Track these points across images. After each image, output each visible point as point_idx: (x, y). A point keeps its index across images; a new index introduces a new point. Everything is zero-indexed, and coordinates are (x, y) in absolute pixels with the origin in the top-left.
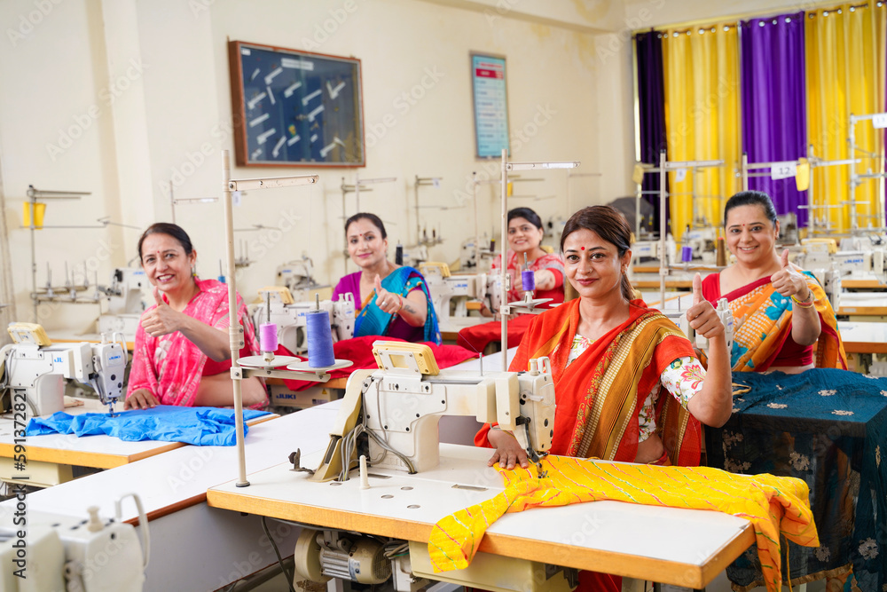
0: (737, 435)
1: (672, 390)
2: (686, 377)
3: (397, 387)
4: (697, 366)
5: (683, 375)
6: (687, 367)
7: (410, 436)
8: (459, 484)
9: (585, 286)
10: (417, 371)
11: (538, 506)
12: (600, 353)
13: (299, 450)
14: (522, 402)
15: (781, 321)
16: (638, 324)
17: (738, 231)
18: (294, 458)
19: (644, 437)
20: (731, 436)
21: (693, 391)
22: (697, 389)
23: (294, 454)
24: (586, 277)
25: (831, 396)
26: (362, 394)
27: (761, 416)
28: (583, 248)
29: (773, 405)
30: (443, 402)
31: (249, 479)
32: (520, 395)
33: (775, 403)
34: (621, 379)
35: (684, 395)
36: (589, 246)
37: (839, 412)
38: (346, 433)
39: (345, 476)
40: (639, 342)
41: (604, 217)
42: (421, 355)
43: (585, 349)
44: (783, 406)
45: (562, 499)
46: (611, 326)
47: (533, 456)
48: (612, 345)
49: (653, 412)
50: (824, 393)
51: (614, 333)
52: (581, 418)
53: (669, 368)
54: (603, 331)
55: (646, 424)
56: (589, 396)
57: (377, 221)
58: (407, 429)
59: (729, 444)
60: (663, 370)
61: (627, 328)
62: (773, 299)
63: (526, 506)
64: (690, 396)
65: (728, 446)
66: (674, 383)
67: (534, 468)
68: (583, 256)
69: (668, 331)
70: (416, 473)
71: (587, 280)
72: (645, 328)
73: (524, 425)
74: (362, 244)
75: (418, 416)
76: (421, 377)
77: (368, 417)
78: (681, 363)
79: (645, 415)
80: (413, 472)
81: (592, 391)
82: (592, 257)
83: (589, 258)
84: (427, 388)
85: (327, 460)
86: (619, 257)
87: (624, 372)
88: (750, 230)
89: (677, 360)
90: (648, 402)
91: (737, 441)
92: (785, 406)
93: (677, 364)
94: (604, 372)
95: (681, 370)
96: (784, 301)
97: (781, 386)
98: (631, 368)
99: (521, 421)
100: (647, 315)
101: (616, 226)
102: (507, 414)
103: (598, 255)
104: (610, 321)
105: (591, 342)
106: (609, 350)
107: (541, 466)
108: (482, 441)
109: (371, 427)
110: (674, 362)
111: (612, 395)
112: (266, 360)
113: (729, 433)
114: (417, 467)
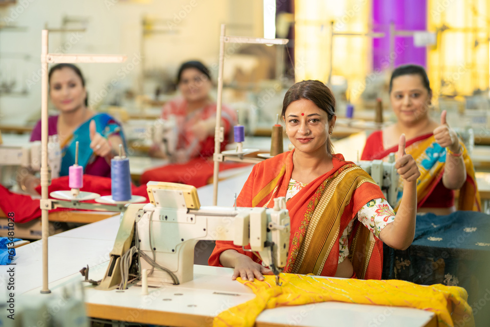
0: (406, 261)
1: (366, 223)
2: (379, 213)
3: (166, 217)
4: (386, 205)
5: (377, 211)
6: (380, 206)
7: (175, 255)
8: (217, 291)
9: (304, 143)
10: (184, 206)
11: (285, 305)
12: (312, 194)
13: (88, 266)
14: (268, 230)
15: (434, 170)
16: (340, 173)
17: (401, 96)
18: (85, 272)
19: (341, 260)
20: (401, 262)
21: (385, 223)
22: (388, 222)
23: (85, 269)
24: (305, 137)
25: (473, 232)
26: (135, 223)
27: (424, 247)
28: (303, 114)
29: (433, 239)
30: (205, 230)
31: (50, 288)
32: (267, 225)
33: (433, 237)
34: (327, 214)
35: (377, 226)
36: (307, 113)
37: (481, 244)
38: (123, 253)
39: (125, 286)
40: (341, 186)
41: (318, 90)
42: (189, 193)
43: (298, 191)
44: (439, 239)
45: (301, 300)
46: (318, 173)
47: (275, 270)
48: (321, 188)
49: (347, 241)
50: (468, 230)
51: (322, 179)
52: (296, 243)
53: (365, 206)
54: (313, 178)
55: (342, 250)
56: (302, 227)
57: (78, 72)
58: (173, 251)
59: (399, 268)
60: (361, 208)
61: (332, 176)
62: (427, 152)
63: (277, 305)
64: (382, 227)
65: (398, 270)
66: (369, 217)
67: (272, 279)
68: (303, 120)
69: (364, 179)
70: (178, 284)
71: (305, 139)
72: (345, 176)
73: (269, 248)
74: (64, 91)
75: (183, 240)
76: (187, 210)
77: (140, 241)
78: (375, 203)
79: (342, 243)
80: (176, 283)
81: (305, 223)
82: (309, 121)
83: (307, 122)
84: (192, 219)
85: (110, 274)
86: (328, 120)
87: (330, 209)
88: (410, 96)
89: (372, 200)
90: (345, 233)
91: (405, 266)
92: (441, 239)
93: (371, 203)
94: (314, 208)
95: (375, 208)
96: (436, 155)
97: (435, 224)
98: (335, 205)
99: (267, 244)
100: (347, 166)
101: (327, 97)
102: (259, 238)
103: (315, 120)
104: (318, 169)
105: (304, 185)
106: (318, 191)
107: (279, 278)
108: (215, 262)
109: (142, 249)
110: (369, 202)
111: (321, 226)
112: (74, 195)
113: (399, 259)
114: (180, 280)
